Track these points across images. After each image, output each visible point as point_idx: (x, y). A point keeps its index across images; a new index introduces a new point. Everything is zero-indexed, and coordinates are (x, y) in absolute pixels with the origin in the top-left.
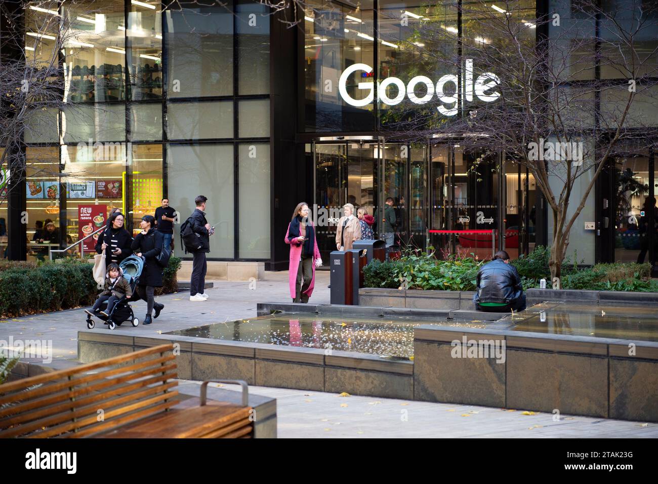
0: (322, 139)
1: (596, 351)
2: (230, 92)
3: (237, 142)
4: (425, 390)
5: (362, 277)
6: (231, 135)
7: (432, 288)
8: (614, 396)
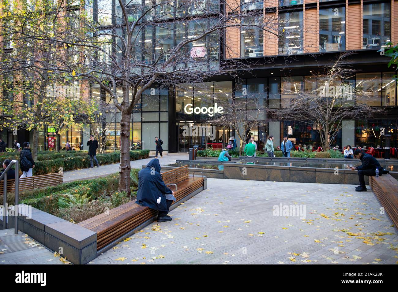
0: (181, 122)
1: (263, 167)
2: (158, 110)
3: (159, 122)
4: (226, 176)
5: (196, 154)
6: (158, 121)
7: (213, 156)
8: (267, 176)
